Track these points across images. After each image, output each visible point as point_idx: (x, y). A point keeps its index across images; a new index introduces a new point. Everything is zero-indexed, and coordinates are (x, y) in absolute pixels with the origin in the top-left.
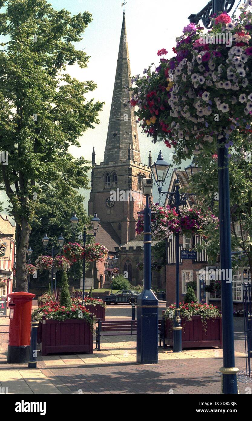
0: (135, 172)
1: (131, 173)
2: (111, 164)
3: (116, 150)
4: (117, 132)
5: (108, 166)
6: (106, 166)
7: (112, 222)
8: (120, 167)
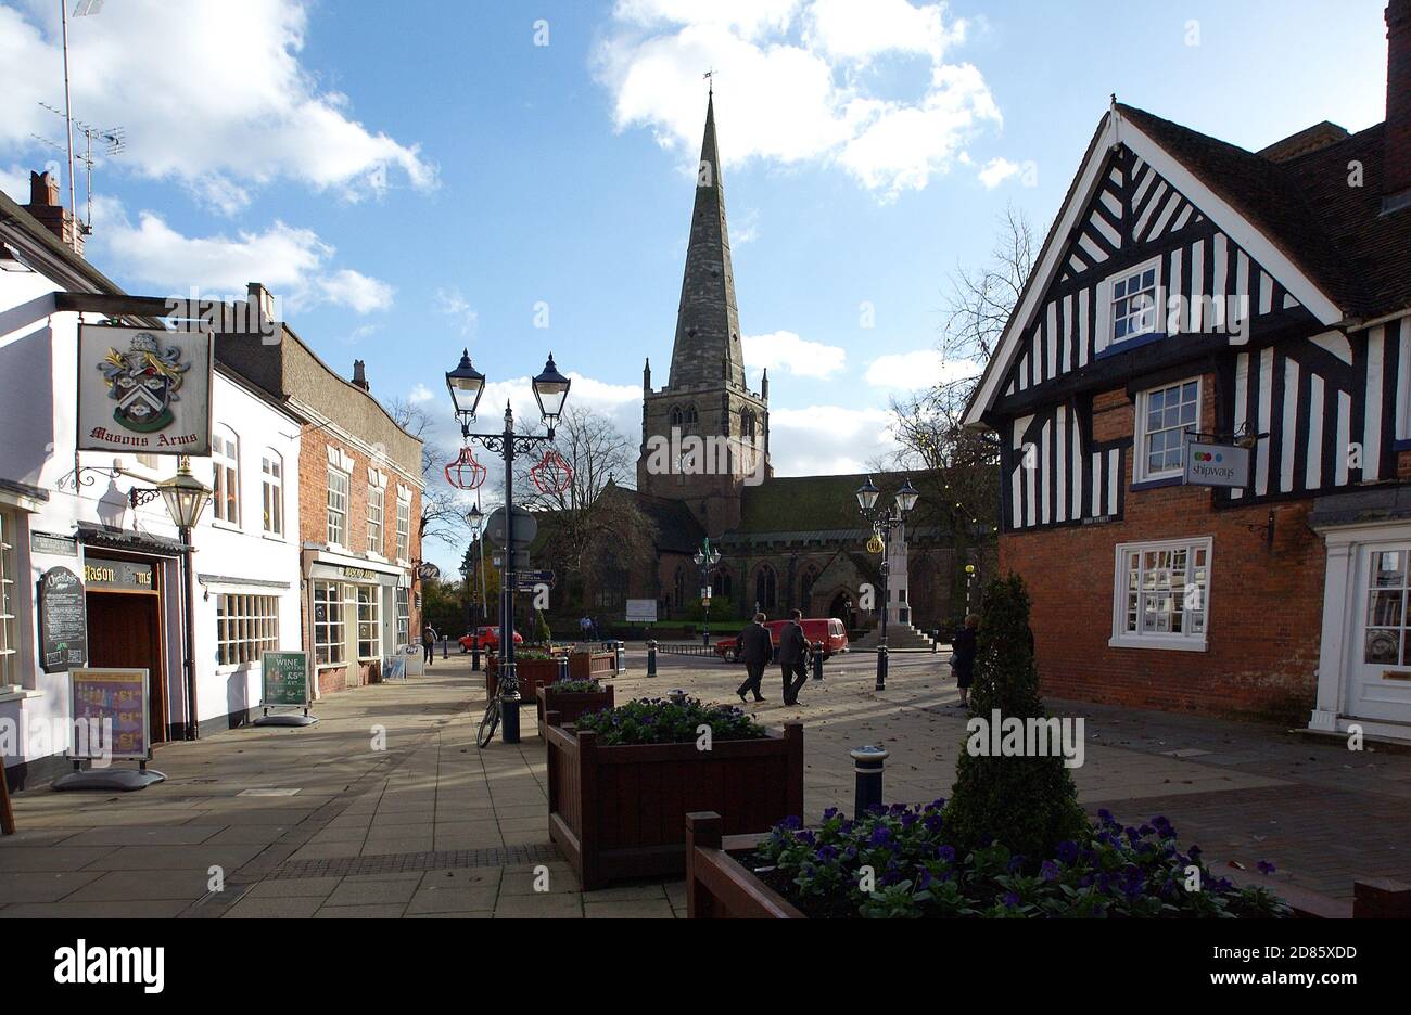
0: (735, 403)
1: (728, 405)
2: (684, 389)
3: (695, 362)
4: (697, 328)
5: (678, 392)
6: (673, 393)
7: (687, 499)
8: (705, 395)
